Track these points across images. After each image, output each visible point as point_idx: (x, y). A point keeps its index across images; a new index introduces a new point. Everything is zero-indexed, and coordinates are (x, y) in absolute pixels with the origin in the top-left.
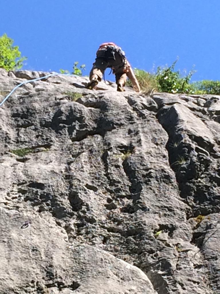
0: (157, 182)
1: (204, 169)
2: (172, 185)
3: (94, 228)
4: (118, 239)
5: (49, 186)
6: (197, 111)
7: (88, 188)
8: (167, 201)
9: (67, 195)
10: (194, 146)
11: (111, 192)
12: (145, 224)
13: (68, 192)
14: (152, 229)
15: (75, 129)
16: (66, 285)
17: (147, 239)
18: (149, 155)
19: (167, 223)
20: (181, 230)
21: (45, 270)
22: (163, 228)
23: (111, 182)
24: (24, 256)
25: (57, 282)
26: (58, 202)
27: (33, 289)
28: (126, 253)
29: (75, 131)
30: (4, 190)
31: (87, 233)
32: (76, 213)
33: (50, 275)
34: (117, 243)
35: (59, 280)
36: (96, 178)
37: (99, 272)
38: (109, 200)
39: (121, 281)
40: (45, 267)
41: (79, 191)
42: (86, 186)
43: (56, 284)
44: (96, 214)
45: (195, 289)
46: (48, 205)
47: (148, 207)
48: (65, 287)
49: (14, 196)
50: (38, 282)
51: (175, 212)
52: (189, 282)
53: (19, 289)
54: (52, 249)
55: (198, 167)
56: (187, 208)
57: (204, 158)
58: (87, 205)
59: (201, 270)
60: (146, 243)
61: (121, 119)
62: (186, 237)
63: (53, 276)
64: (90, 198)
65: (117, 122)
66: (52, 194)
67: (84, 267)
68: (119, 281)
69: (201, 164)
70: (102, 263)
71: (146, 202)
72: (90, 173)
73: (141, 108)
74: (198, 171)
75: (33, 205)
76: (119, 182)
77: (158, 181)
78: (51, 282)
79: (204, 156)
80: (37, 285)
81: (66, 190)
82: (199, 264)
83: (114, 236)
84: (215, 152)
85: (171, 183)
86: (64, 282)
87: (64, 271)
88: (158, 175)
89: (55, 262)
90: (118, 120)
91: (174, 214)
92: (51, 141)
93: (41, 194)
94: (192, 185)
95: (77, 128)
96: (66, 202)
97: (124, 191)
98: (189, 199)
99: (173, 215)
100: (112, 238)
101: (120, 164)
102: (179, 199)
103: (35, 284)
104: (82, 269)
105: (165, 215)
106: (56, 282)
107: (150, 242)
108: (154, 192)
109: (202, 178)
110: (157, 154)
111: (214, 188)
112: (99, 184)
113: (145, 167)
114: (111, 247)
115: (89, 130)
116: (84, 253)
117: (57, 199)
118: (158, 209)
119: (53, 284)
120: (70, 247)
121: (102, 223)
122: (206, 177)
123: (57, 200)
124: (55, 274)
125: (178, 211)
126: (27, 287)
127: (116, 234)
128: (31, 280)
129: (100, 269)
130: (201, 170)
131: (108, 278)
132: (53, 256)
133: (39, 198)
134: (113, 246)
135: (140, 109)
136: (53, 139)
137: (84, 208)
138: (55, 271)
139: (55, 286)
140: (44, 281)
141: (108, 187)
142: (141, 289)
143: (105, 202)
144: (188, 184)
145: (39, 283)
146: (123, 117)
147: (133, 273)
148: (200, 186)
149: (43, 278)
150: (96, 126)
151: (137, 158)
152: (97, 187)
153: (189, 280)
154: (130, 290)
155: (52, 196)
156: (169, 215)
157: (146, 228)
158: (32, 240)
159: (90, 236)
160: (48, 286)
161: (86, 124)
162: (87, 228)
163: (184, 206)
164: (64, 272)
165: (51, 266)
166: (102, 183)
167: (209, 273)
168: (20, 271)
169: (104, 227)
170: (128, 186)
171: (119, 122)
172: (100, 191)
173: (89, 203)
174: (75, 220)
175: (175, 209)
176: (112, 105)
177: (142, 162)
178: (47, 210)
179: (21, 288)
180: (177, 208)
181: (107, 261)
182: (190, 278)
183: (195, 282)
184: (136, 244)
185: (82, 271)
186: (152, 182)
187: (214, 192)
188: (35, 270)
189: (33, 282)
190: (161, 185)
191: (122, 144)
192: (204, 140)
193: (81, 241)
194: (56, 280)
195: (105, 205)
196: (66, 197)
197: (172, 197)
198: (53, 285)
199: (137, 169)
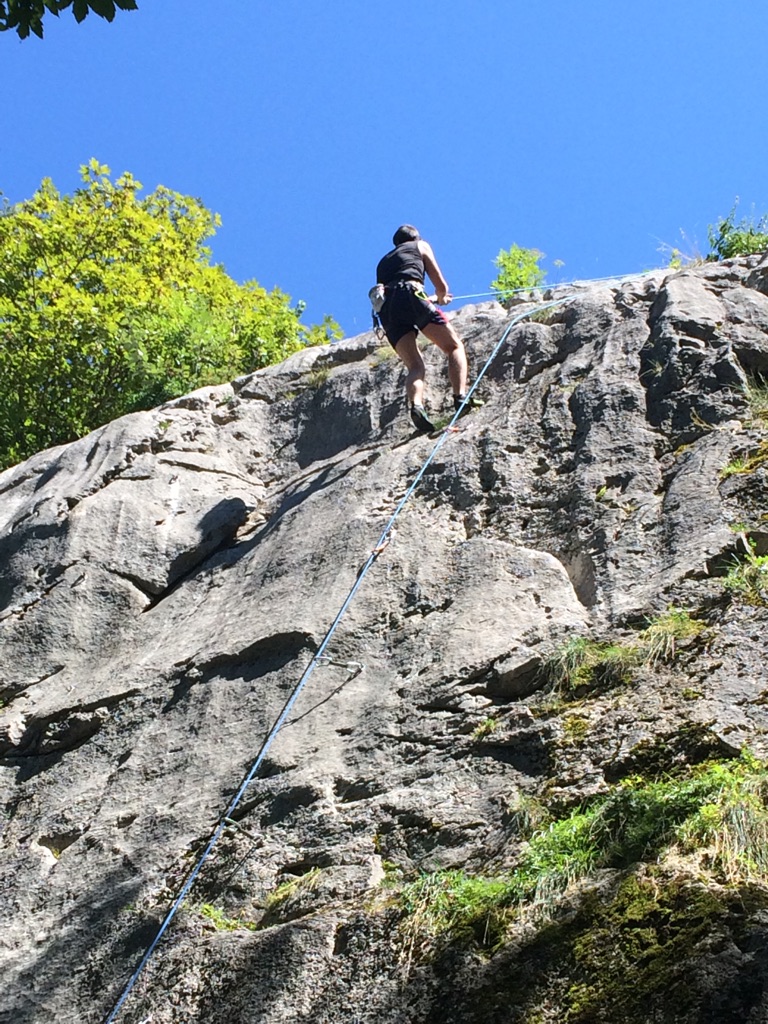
0: (614, 413)
1: (690, 370)
2: (638, 410)
3: (510, 509)
4: (543, 516)
5: (451, 465)
6: (723, 278)
7: (510, 452)
8: (626, 438)
9: (477, 471)
10: (677, 338)
11: (545, 447)
12: (583, 484)
13: (478, 467)
14: (594, 487)
15: (524, 364)
16: (434, 606)
17: (583, 505)
18: (610, 374)
19: (620, 472)
20: (640, 477)
21: (405, 593)
22: (613, 481)
23: (546, 433)
24: (378, 579)
25: (421, 607)
26: (462, 485)
27: (384, 626)
28: (553, 536)
29: (524, 368)
30: (384, 488)
31: (499, 521)
32: (486, 495)
33: (411, 599)
34: (542, 524)
35: (423, 602)
36: (524, 433)
37: (485, 575)
38: (541, 461)
39: (516, 579)
40: (404, 588)
41: (495, 460)
42: (505, 449)
43: (419, 610)
44: (515, 488)
45: (635, 563)
46: (447, 493)
47: (595, 455)
48: (433, 610)
49: (399, 494)
50: (391, 614)
51: (636, 451)
52: (628, 555)
53: (363, 631)
54: (421, 559)
55: (678, 370)
56: (657, 441)
57: (690, 352)
58: (503, 478)
59: (652, 532)
60: (581, 512)
61: (591, 329)
62: (647, 486)
63: (415, 598)
64: (509, 466)
65: (586, 335)
66: (454, 475)
67: (464, 574)
68: (513, 581)
69: (683, 363)
70: (491, 560)
71: (592, 448)
72: (517, 428)
73: (631, 302)
74: (681, 376)
75: (426, 500)
76: (559, 429)
77: (615, 410)
78: (412, 609)
79: (689, 349)
80: (391, 617)
81: (476, 464)
82: (651, 523)
83: (538, 514)
84: (718, 338)
85: (636, 407)
86: (431, 603)
87: (433, 586)
88: (616, 401)
89: (421, 577)
90: (588, 332)
91: (634, 455)
92: (489, 394)
93: (439, 480)
94: (670, 401)
95: (527, 362)
96: (474, 483)
97: (564, 440)
98: (664, 424)
99: (631, 457)
100: (535, 518)
101: (565, 401)
102: (648, 429)
103: (387, 617)
104: (462, 577)
105: (619, 460)
106: (419, 607)
107: (587, 508)
108: (608, 429)
109: (687, 386)
110: (622, 367)
111: (705, 396)
112: (529, 440)
113: (598, 394)
114: (532, 532)
115: (545, 359)
116: (468, 553)
117: (462, 480)
118: (609, 454)
119: (415, 610)
120: (450, 549)
121: (524, 499)
122: (695, 382)
123: (461, 483)
124: (417, 595)
125: (642, 449)
126: (375, 624)
127: (543, 510)
128: (381, 613)
129: (487, 571)
130: (685, 374)
131: (497, 580)
132: (420, 569)
133: (436, 488)
134: (535, 530)
135: (628, 304)
136: (492, 389)
137: (498, 484)
138: (417, 590)
139: (418, 613)
140: (401, 610)
141: (542, 441)
142: (545, 584)
143: (535, 465)
144: (664, 401)
145: (394, 615)
146: (596, 324)
147: (538, 563)
148: (683, 399)
149: (401, 606)
150: (556, 350)
151: (589, 384)
152: (525, 446)
153: (629, 552)
154: (526, 591)
155: (454, 479)
156: (625, 459)
157: (584, 488)
158: (394, 552)
159: (503, 524)
160: (407, 615)
161: (542, 353)
162: (501, 513)
163: (653, 436)
164: (431, 589)
165: (414, 585)
166: (533, 438)
167: (663, 533)
168: (368, 604)
169: (525, 505)
170: (571, 431)
171: (588, 335)
172: (529, 450)
173: (506, 474)
174: (484, 505)
175: (636, 447)
176: (584, 311)
177: (595, 386)
178: (445, 503)
179: (365, 628)
180: (640, 444)
181: (500, 556)
182: (631, 548)
183: (637, 553)
184: (567, 518)
185: (461, 581)
186: (606, 414)
187: (706, 402)
188: (389, 597)
189: (384, 615)
190: (620, 414)
191: (577, 368)
192: (696, 324)
193: (488, 535)
194: (419, 604)
195: (534, 471)
196: (476, 474)
197: (634, 430)
198: (415, 613)
199: (586, 401)
